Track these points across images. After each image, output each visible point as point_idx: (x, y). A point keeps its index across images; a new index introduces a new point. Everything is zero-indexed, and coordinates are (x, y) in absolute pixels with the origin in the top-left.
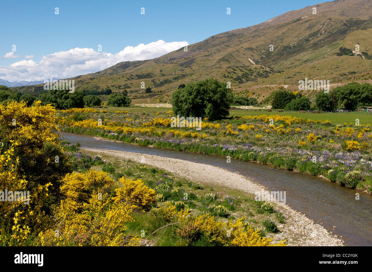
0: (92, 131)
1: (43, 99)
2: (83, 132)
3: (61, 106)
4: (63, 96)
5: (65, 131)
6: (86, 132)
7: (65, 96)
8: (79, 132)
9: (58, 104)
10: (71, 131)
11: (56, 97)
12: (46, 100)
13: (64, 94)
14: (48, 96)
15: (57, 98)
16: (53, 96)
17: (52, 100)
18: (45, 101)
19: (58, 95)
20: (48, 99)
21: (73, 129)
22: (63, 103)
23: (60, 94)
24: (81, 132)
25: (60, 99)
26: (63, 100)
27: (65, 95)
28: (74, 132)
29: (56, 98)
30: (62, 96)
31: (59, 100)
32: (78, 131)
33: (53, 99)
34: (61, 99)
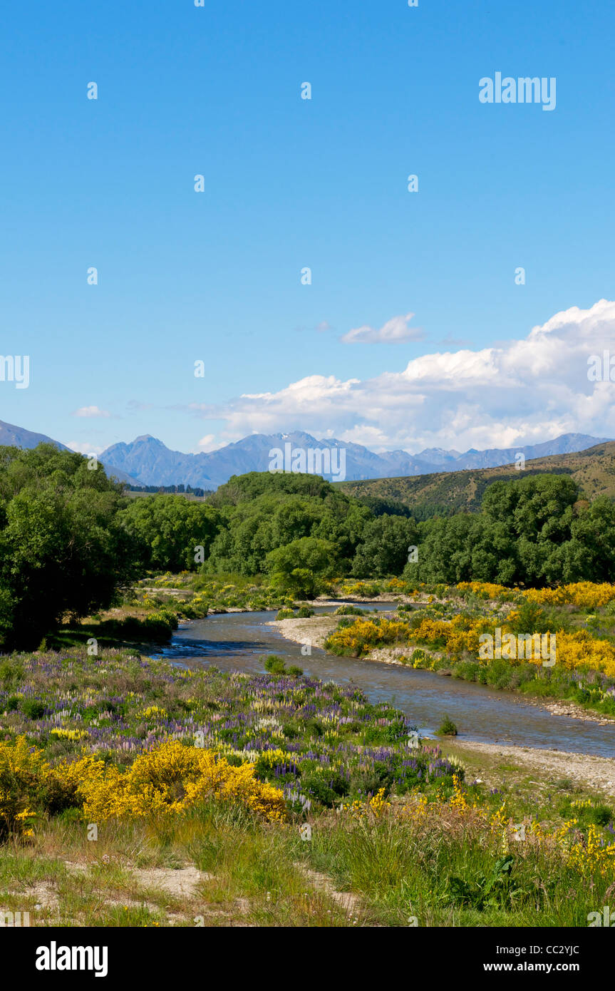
0: (554, 678)
1: (454, 540)
2: (520, 685)
3: (534, 574)
4: (545, 527)
5: (460, 678)
6: (530, 685)
7: (554, 528)
8: (506, 682)
9: (517, 563)
10: (479, 678)
11: (513, 530)
12: (467, 542)
13: (549, 515)
14: (475, 528)
15: (518, 536)
16: (500, 527)
17: (494, 543)
18: (462, 549)
19: (521, 520)
20: (479, 539)
21: (485, 671)
22: (541, 558)
23: (531, 519)
24: (512, 683)
25: (530, 539)
26: (544, 546)
27: (552, 521)
28: (489, 681)
29: (513, 533)
30: (539, 524)
31: (523, 545)
32: (503, 678)
33: (496, 539)
34: (533, 540)
